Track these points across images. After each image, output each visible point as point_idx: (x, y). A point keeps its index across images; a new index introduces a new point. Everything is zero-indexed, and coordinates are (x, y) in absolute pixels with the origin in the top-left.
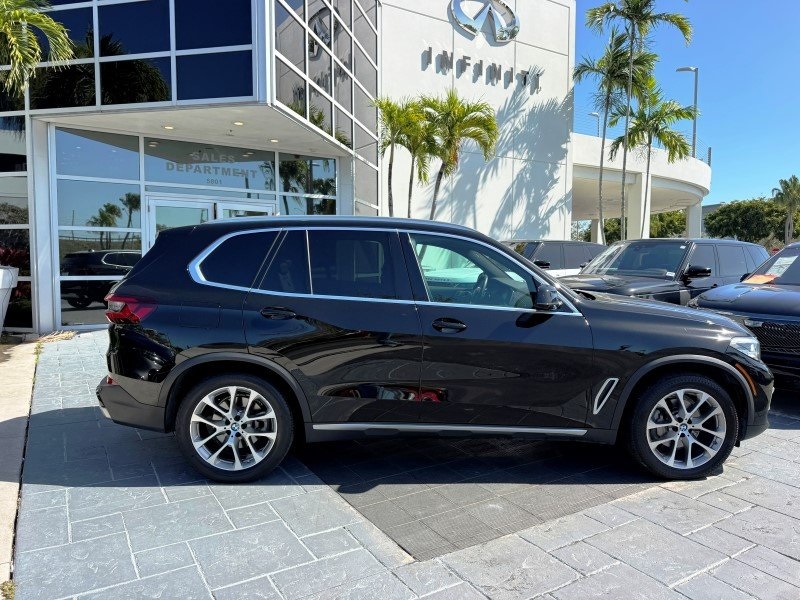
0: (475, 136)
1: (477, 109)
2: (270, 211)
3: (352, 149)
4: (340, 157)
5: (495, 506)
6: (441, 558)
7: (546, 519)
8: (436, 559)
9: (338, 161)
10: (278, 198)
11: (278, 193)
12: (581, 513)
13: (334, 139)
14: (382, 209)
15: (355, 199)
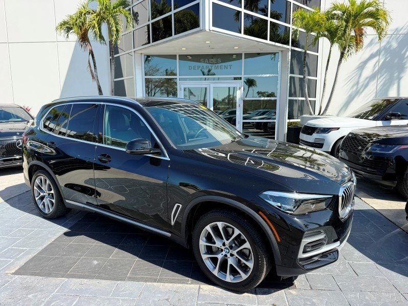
0: (370, 25)
1: (370, 5)
2: (238, 86)
3: (289, 45)
4: (282, 51)
5: (95, 262)
6: (20, 276)
7: (98, 278)
8: (17, 276)
9: (280, 53)
10: (243, 79)
11: (243, 76)
12: (119, 282)
13: (268, 41)
14: (320, 79)
15: (290, 75)
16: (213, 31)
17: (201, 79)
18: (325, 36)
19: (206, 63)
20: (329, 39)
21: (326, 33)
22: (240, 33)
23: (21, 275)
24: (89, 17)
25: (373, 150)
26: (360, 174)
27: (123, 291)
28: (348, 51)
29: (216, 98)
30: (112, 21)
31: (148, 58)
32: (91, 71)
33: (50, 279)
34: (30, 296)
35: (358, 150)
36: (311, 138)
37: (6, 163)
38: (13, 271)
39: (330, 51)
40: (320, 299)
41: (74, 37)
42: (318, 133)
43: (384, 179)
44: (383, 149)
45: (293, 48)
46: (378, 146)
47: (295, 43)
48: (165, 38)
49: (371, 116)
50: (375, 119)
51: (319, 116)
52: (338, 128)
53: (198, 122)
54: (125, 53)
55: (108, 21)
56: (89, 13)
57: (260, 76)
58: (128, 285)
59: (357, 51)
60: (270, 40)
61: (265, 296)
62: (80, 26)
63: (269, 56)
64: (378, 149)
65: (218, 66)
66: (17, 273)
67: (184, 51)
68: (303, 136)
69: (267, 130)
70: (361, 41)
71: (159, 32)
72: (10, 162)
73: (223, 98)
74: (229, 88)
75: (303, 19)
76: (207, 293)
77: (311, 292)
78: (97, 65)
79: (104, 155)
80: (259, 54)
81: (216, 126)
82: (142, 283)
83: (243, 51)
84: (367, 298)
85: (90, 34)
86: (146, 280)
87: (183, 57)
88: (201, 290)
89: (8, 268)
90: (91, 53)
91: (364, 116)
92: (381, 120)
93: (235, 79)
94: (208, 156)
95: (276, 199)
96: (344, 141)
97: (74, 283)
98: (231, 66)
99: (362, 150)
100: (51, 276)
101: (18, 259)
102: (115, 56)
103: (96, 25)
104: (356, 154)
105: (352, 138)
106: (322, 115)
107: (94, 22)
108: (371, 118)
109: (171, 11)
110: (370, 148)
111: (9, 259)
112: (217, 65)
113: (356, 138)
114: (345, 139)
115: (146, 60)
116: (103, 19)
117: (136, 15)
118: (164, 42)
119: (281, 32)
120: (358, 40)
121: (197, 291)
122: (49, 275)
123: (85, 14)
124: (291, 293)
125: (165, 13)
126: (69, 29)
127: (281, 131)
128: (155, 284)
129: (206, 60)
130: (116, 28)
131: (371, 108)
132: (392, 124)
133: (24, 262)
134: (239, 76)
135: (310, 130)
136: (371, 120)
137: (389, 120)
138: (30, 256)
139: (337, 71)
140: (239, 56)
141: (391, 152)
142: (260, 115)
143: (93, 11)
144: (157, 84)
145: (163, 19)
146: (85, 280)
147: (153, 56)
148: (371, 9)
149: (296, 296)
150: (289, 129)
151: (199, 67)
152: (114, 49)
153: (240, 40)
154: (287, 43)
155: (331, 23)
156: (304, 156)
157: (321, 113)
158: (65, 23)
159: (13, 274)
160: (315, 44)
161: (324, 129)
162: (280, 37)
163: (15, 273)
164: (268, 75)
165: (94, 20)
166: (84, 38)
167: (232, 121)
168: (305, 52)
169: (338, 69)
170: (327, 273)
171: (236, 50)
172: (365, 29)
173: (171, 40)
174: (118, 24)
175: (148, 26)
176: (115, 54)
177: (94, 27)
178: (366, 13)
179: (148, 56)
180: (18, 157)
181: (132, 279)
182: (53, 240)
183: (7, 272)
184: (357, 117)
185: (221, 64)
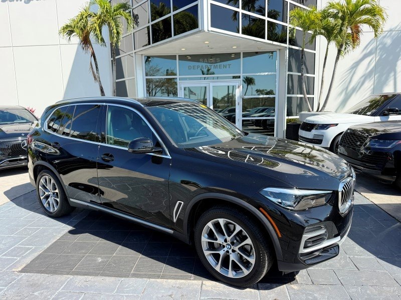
0: (366, 22)
2: (237, 85)
3: (286, 44)
4: (279, 50)
5: (100, 260)
6: (27, 274)
7: (102, 275)
8: (23, 274)
9: (278, 52)
10: (241, 77)
11: (242, 75)
12: (123, 279)
13: (266, 40)
14: (317, 76)
15: (288, 73)
16: (212, 31)
17: (200, 78)
18: (322, 34)
19: (206, 63)
20: (326, 37)
21: (323, 31)
22: (238, 32)
23: (27, 272)
24: (91, 20)
25: (372, 145)
26: (359, 169)
27: (127, 288)
28: (345, 49)
29: (216, 97)
30: (113, 24)
31: (148, 58)
32: (93, 72)
33: (56, 276)
34: (36, 294)
35: (357, 146)
36: (310, 135)
37: (13, 163)
38: (20, 269)
39: (327, 48)
40: (322, 294)
41: (76, 39)
42: (316, 129)
43: (383, 174)
44: (381, 144)
45: (291, 46)
46: (376, 142)
47: (292, 42)
48: (165, 39)
49: (369, 111)
50: (373, 115)
51: (317, 113)
52: (337, 125)
53: (198, 120)
54: (125, 54)
55: (109, 23)
56: (90, 16)
57: (258, 74)
58: (132, 282)
59: (353, 48)
60: (268, 39)
61: (267, 291)
62: (82, 29)
63: (267, 55)
64: (377, 144)
65: (217, 65)
66: (23, 271)
67: (184, 51)
68: (302, 133)
69: (267, 127)
70: (357, 38)
71: (159, 33)
72: (16, 162)
73: (223, 96)
74: (228, 86)
75: (300, 17)
76: (209, 289)
77: (313, 287)
78: (99, 66)
79: (107, 155)
80: (257, 53)
81: (216, 124)
82: (146, 279)
83: (241, 50)
84: (368, 292)
85: (92, 37)
86: (150, 277)
87: (183, 58)
88: (204, 286)
89: (15, 266)
90: (93, 55)
91: (362, 112)
92: (379, 116)
93: (234, 77)
94: (209, 154)
95: (276, 195)
96: (342, 137)
97: (80, 280)
98: (229, 65)
99: (361, 145)
100: (57, 274)
101: (24, 257)
102: (116, 57)
103: (98, 28)
104: (355, 149)
105: (351, 133)
106: (320, 111)
107: (96, 25)
108: (369, 113)
109: (170, 12)
110: (368, 143)
111: (15, 258)
112: (215, 64)
113: (354, 134)
114: (344, 135)
115: (146, 61)
116: (103, 22)
117: (136, 17)
118: (163, 44)
119: (278, 31)
120: (355, 38)
121: (200, 287)
122: (55, 272)
123: (86, 17)
124: (292, 288)
125: (165, 15)
126: (71, 32)
127: (281, 128)
128: (159, 280)
129: (206, 59)
130: (117, 30)
131: (369, 104)
132: (389, 120)
133: (31, 260)
134: (238, 75)
135: (309, 127)
136: (369, 115)
137: (387, 115)
138: (36, 254)
139: (335, 68)
140: (237, 55)
141: (389, 147)
142: (259, 113)
143: (95, 14)
144: (157, 84)
145: (163, 21)
146: (90, 277)
147: (153, 57)
148: (367, 6)
149: (298, 290)
150: (287, 125)
151: (198, 67)
152: (115, 51)
153: (238, 40)
154: (285, 42)
155: (327, 21)
156: (303, 152)
157: (320, 109)
158: (67, 26)
159: (20, 272)
160: (312, 42)
161: (323, 125)
162: (277, 36)
163: (21, 271)
164: (266, 73)
165: (95, 23)
166: (86, 41)
167: (232, 119)
168: (303, 50)
169: (335, 66)
170: (328, 268)
171: (234, 49)
172: (361, 26)
173: (170, 41)
174: (118, 26)
175: (148, 27)
176: (116, 56)
177: (95, 30)
178: (362, 10)
179: (149, 57)
180: (23, 158)
181: (135, 276)
182: (58, 238)
183: (14, 270)
184: (355, 113)
185: (221, 63)
